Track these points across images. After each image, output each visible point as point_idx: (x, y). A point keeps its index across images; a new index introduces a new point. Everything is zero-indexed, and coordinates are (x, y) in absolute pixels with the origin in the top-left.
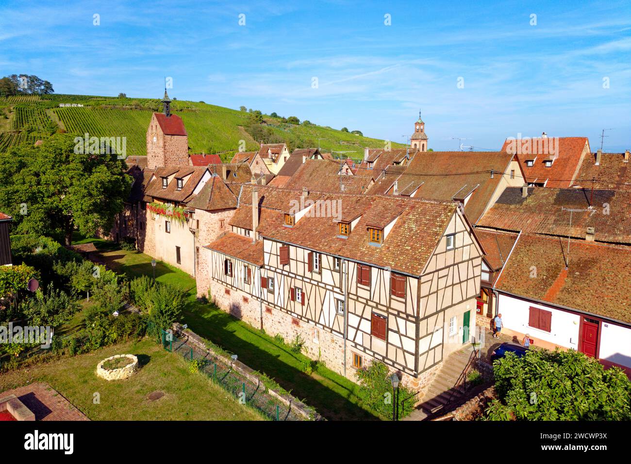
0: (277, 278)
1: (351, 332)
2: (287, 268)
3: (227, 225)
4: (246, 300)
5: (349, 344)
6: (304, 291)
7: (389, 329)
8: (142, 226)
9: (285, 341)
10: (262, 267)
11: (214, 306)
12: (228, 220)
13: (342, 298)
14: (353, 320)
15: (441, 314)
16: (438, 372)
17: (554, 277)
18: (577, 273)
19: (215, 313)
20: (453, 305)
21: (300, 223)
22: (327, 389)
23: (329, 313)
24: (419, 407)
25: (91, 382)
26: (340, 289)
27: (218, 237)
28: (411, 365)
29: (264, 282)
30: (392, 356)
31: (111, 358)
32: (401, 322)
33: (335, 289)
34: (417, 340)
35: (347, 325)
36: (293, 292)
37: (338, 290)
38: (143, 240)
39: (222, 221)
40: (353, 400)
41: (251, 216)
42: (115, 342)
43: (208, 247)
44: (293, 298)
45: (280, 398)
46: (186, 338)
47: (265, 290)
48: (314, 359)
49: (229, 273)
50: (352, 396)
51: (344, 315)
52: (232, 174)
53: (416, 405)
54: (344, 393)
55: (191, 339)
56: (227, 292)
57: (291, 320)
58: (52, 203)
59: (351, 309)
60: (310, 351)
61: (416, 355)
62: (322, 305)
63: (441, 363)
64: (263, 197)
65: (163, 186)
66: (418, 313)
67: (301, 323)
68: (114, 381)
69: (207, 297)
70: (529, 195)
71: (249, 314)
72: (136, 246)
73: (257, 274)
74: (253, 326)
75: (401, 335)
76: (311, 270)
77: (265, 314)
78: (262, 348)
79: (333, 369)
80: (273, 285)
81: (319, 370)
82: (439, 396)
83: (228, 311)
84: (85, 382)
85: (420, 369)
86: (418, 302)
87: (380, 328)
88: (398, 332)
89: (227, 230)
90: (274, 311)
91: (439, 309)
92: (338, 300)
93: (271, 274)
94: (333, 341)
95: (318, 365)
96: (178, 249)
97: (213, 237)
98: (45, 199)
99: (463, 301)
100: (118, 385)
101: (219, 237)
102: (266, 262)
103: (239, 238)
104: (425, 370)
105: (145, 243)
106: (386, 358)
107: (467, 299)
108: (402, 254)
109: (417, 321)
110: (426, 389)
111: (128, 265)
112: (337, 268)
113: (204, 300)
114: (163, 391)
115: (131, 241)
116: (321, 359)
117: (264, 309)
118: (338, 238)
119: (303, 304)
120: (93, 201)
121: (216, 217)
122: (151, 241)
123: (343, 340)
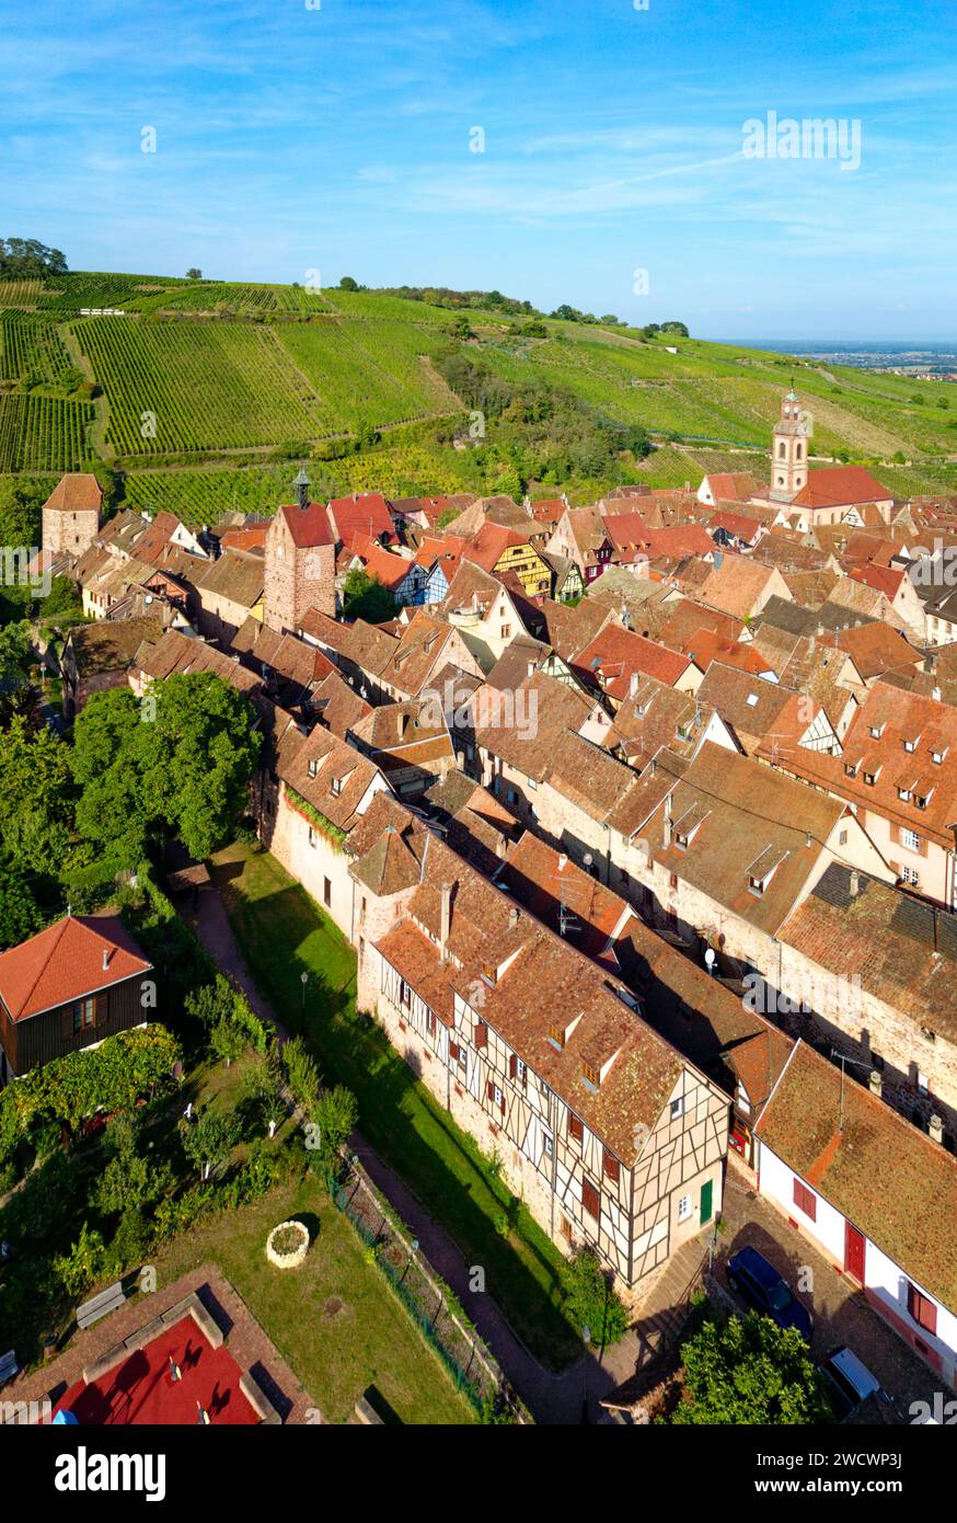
0: (471, 1055)
1: (560, 1188)
2: (483, 1049)
3: (404, 909)
4: (428, 1056)
5: (558, 1201)
6: (505, 1096)
7: (601, 1210)
8: (272, 810)
9: (479, 1147)
10: (453, 1027)
11: (381, 1037)
12: (406, 902)
13: (551, 1136)
14: (563, 1174)
15: (665, 1202)
16: (661, 1275)
17: (825, 1140)
18: (850, 1146)
19: (384, 1060)
20: (683, 1183)
21: (504, 982)
22: (525, 1271)
23: (534, 1146)
24: (633, 1327)
25: (263, 1268)
26: (548, 1120)
27: (392, 930)
28: (624, 1270)
29: (454, 1050)
30: (604, 1244)
31: (280, 1227)
32: (615, 1211)
33: (542, 1118)
34: (631, 1241)
35: (556, 1174)
36: (491, 1087)
37: (546, 1123)
38: (271, 833)
39: (398, 906)
40: (556, 1298)
41: (439, 912)
42: (277, 1183)
43: (377, 946)
44: (491, 1096)
45: (463, 1331)
46: (357, 1180)
47: (455, 1062)
48: (516, 1194)
49: (406, 999)
50: (555, 1291)
51: (552, 1159)
52: (411, 722)
53: (629, 1323)
54: (544, 1279)
55: (363, 1183)
56: (402, 1026)
57: (488, 1125)
58: (155, 809)
59: (561, 1155)
60: (510, 1180)
61: (630, 1260)
62: (527, 1129)
63: (667, 1261)
64: (457, 883)
65: (309, 770)
66: (632, 1209)
67: (501, 1134)
68: (286, 1269)
69: (373, 1015)
70: (860, 893)
71: (432, 1078)
72: (258, 833)
73: (443, 1033)
74: (437, 1098)
75: (613, 1225)
76: (513, 1074)
77: (453, 1093)
78: (448, 1164)
79: (538, 1222)
80: (465, 1058)
81: (520, 1222)
82: (657, 1315)
83: (402, 1054)
84: (257, 1268)
85: (635, 1275)
86: (632, 1196)
87: (591, 1200)
88: (611, 1219)
89: (404, 916)
90: (465, 1095)
91: (661, 1195)
92: (545, 1135)
93: (463, 1045)
94: (539, 1184)
95: (519, 1208)
96: (327, 883)
97: (385, 930)
98: (145, 802)
99: (699, 1171)
100: (291, 1276)
101: (394, 929)
102: (457, 1023)
103: (422, 940)
104: (641, 1277)
105: (274, 837)
106: (598, 1244)
107: (706, 1167)
108: (617, 1120)
109: (631, 1218)
110: (644, 1300)
111: (252, 898)
112: (545, 1091)
113: (367, 1016)
114: (340, 1298)
115: (250, 824)
116: (525, 1200)
117: (452, 1086)
118: (548, 1043)
119: (503, 1113)
120: (212, 812)
121: (389, 900)
122: (283, 840)
123: (551, 1191)
